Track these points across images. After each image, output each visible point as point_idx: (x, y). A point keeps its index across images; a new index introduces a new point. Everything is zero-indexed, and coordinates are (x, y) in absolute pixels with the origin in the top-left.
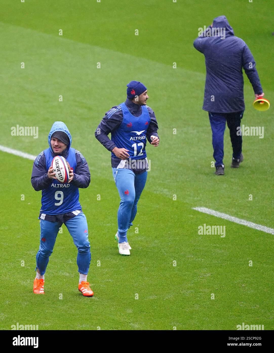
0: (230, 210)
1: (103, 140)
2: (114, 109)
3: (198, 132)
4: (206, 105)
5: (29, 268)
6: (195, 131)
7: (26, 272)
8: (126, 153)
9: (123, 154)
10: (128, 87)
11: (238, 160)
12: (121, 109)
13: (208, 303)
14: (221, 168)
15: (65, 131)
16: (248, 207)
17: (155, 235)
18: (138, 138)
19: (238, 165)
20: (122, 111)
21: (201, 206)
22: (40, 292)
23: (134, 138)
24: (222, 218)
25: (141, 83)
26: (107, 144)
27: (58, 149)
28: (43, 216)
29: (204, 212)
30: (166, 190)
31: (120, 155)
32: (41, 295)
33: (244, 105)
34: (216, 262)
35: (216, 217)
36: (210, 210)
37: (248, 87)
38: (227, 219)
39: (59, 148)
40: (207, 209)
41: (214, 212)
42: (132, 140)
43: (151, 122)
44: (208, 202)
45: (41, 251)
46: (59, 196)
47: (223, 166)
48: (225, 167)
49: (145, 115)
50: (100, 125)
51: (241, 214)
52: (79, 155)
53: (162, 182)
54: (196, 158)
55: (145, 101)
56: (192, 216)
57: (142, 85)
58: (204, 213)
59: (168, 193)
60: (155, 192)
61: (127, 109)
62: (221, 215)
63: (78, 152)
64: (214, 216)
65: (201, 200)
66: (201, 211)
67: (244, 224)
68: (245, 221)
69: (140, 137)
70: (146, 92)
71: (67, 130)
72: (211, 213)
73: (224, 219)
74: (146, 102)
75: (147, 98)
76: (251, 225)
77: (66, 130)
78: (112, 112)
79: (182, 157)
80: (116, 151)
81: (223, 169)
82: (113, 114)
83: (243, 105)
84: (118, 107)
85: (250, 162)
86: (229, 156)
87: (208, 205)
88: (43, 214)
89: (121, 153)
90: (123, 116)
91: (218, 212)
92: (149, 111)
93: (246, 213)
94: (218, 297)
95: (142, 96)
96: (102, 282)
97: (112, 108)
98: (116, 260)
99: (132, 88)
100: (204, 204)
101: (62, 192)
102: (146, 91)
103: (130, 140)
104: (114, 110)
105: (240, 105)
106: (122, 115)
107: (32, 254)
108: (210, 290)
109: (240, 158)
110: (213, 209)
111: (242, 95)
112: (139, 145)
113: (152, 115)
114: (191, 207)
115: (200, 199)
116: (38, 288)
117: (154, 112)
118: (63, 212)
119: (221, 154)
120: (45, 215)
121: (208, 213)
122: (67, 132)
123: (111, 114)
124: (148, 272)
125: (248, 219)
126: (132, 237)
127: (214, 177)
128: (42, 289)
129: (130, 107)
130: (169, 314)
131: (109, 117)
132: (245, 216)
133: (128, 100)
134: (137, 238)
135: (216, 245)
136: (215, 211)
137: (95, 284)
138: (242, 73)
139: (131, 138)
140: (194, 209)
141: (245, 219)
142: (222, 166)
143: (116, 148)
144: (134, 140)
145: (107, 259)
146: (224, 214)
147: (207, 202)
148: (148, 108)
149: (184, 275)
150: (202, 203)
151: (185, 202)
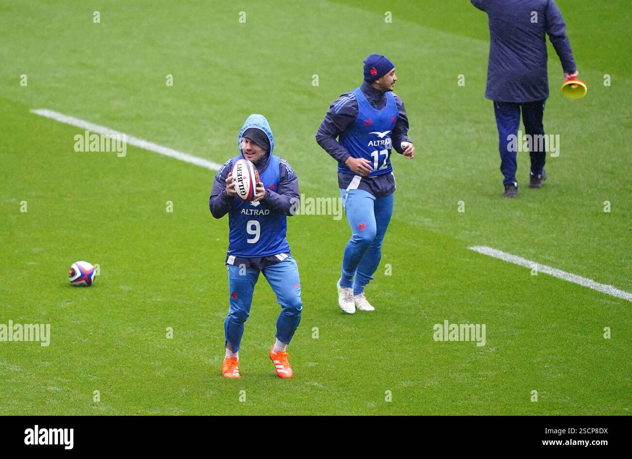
0: (526, 251)
1: (329, 147)
2: (345, 98)
3: (477, 131)
4: (490, 90)
5: (218, 338)
6: (473, 130)
7: (213, 345)
8: (368, 165)
9: (363, 167)
10: (365, 64)
11: (539, 176)
12: (355, 98)
13: (492, 393)
14: (512, 187)
15: (263, 128)
16: (554, 246)
17: (411, 289)
18: (380, 142)
19: (540, 183)
20: (356, 100)
21: (481, 244)
22: (234, 375)
23: (375, 142)
24: (514, 262)
25: (386, 57)
26: (337, 152)
27: (251, 155)
28: (232, 259)
29: (485, 254)
30: (428, 220)
31: (358, 169)
32: (235, 379)
33: (548, 90)
34: (504, 330)
35: (506, 262)
36: (495, 250)
37: (554, 64)
38: (522, 265)
39: (254, 153)
40: (491, 249)
41: (501, 253)
42: (371, 145)
43: (399, 118)
44: (492, 239)
45: (231, 314)
46: (253, 228)
47: (516, 184)
48: (519, 185)
49: (390, 107)
50: (324, 124)
51: (543, 257)
52: (285, 166)
53: (421, 207)
54: (474, 172)
55: (392, 84)
56: (468, 260)
57: (387, 60)
58: (486, 256)
59: (431, 225)
60: (411, 223)
61: (364, 98)
62: (512, 258)
63: (284, 162)
64: (502, 260)
65: (481, 236)
66: (482, 252)
67: (547, 272)
68: (549, 268)
69: (384, 141)
70: (393, 72)
71: (268, 127)
72: (496, 255)
73: (517, 265)
74: (393, 86)
75: (394, 81)
76: (559, 274)
77: (265, 127)
78: (341, 103)
79: (453, 169)
80: (350, 162)
81: (516, 188)
82: (342, 105)
83: (546, 91)
84: (350, 95)
85: (558, 177)
86: (525, 169)
87: (492, 242)
88: (231, 257)
89: (360, 165)
90: (358, 108)
91: (507, 254)
92: (397, 102)
93: (551, 256)
94: (506, 383)
95: (388, 77)
96: (329, 360)
97: (341, 96)
98: (351, 327)
99: (372, 65)
100: (487, 242)
101: (258, 222)
102: (394, 69)
103: (369, 145)
104: (345, 100)
105: (543, 90)
106: (356, 106)
107: (221, 316)
108: (495, 373)
109: (541, 174)
110: (500, 250)
111: (545, 74)
112: (382, 153)
113: (401, 107)
114: (466, 246)
115: (480, 234)
116: (230, 369)
117: (403, 103)
118: (260, 254)
119: (513, 166)
120: (234, 257)
121: (492, 255)
122: (266, 130)
123: (339, 105)
124: (400, 345)
125: (554, 265)
126: (376, 292)
127: (502, 200)
128: (235, 371)
129: (369, 95)
130: (432, 409)
131: (337, 110)
132: (549, 261)
133: (365, 82)
134: (384, 292)
135: (504, 304)
136: (503, 252)
137: (318, 364)
138: (545, 40)
139: (371, 143)
140: (471, 248)
141: (548, 265)
142: (513, 185)
143: (351, 158)
144: (375, 145)
145: (337, 325)
146: (516, 257)
147: (490, 239)
148: (394, 97)
149: (456, 350)
150: (484, 239)
151: (457, 238)
